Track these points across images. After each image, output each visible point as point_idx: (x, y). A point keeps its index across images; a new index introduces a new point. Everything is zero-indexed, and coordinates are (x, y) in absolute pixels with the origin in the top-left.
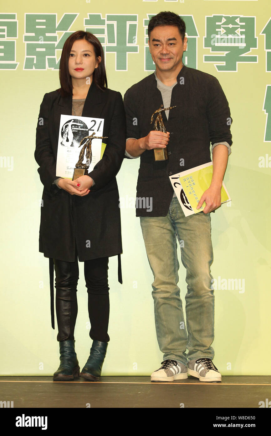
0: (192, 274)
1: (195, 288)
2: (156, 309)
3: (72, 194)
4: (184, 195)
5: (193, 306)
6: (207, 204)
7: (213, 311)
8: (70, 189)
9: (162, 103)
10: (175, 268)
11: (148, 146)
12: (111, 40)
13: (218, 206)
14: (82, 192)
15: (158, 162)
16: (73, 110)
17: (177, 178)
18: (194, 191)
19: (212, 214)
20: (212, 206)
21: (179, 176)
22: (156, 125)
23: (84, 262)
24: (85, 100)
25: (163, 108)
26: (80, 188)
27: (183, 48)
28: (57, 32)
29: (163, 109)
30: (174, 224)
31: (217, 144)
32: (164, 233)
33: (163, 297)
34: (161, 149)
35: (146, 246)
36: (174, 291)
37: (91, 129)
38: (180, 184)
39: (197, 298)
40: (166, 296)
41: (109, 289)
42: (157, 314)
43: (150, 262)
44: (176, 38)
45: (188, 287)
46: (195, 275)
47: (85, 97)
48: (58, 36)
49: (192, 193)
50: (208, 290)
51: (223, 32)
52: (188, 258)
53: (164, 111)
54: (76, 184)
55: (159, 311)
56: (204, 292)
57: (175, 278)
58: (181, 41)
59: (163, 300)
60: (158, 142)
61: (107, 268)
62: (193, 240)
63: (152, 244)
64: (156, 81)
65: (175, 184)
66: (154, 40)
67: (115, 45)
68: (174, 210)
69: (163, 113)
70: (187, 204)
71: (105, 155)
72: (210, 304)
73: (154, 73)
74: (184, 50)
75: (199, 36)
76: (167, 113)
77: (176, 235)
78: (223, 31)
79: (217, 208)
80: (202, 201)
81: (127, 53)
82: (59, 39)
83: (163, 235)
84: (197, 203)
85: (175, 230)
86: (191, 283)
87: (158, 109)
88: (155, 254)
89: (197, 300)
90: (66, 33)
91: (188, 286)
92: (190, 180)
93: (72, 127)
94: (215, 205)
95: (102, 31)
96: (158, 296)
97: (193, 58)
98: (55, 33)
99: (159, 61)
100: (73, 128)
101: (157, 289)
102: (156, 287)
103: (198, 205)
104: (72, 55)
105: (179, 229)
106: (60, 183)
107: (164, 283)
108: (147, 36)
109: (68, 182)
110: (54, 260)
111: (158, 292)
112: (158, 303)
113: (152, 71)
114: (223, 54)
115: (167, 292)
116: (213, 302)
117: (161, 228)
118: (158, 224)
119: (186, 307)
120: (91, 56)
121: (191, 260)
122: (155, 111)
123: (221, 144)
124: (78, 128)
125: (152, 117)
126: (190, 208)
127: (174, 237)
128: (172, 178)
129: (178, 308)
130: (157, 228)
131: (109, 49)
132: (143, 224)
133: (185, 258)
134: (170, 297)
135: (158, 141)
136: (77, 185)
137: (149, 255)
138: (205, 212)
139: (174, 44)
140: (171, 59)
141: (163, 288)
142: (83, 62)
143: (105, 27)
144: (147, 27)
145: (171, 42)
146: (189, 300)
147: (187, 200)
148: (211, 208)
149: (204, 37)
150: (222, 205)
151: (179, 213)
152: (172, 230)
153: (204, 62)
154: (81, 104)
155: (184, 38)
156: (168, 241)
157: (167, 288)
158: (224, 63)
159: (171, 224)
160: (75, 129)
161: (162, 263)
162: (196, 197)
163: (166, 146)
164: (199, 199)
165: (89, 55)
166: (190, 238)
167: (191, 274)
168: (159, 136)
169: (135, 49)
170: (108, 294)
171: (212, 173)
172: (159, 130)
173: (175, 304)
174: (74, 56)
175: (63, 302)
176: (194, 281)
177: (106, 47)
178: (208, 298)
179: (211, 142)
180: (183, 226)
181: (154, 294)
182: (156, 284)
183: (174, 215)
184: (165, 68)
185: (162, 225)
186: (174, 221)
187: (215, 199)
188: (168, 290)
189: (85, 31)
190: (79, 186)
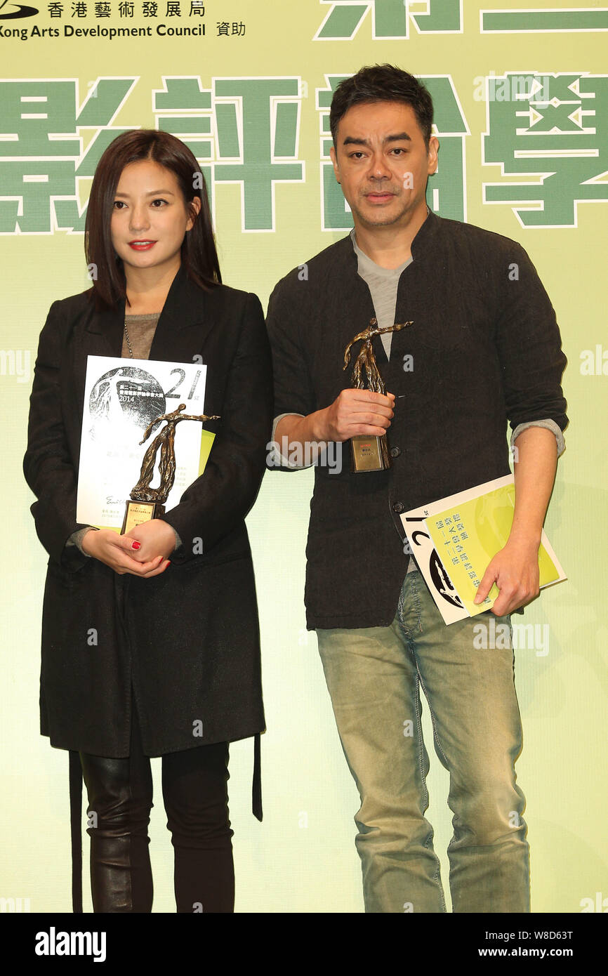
0: (465, 786)
1: (473, 823)
2: (369, 885)
3: (121, 571)
4: (441, 566)
5: (472, 875)
6: (500, 589)
7: (528, 887)
8: (112, 558)
9: (372, 314)
10: (417, 770)
11: (336, 430)
12: (228, 148)
13: (532, 595)
14: (148, 564)
15: (365, 475)
16: (125, 342)
17: (420, 519)
18: (464, 556)
19: (515, 617)
20: (515, 594)
21: (426, 513)
22: (357, 373)
23: (161, 758)
24: (159, 316)
25: (376, 327)
26: (141, 554)
27: (428, 167)
28: (78, 128)
29: (377, 331)
30: (411, 649)
31: (528, 425)
32: (385, 675)
33: (388, 849)
34: (370, 438)
35: (336, 712)
36: (417, 834)
37: (173, 393)
38: (427, 536)
39: (481, 853)
40: (394, 849)
41: (231, 833)
42: (371, 899)
43: (348, 754)
44: (407, 133)
45: (455, 823)
46: (474, 789)
47: (160, 310)
48: (81, 139)
49: (460, 560)
50: (510, 829)
51: (534, 119)
52: (452, 741)
53: (379, 334)
54: (130, 543)
55: (377, 889)
56: (499, 833)
57: (418, 798)
58: (422, 143)
59: (388, 859)
60: (364, 420)
61: (226, 775)
62: (465, 690)
63: (352, 706)
64: (355, 257)
65: (415, 534)
66: (349, 141)
67: (239, 161)
68: (410, 608)
69: (376, 340)
70: (448, 592)
71: (211, 464)
72: (519, 869)
73: (349, 236)
74: (430, 171)
75: (469, 133)
76: (387, 340)
77: (419, 679)
78: (535, 117)
79: (529, 600)
80: (488, 581)
81: (274, 182)
82: (84, 150)
83: (384, 679)
84: (475, 589)
85: (414, 665)
86: (463, 810)
87: (362, 330)
88: (361, 732)
89: (481, 856)
90: (103, 131)
91: (455, 819)
92: (454, 524)
93: (119, 390)
94: (523, 593)
95: (203, 125)
96: (373, 848)
97: (454, 194)
98: (75, 132)
99: (363, 201)
100: (122, 392)
101: (370, 829)
102: (367, 824)
103: (478, 594)
104: (120, 205)
105: (426, 662)
106: (88, 541)
107: (388, 812)
108: (328, 136)
109: (109, 539)
110: (80, 754)
111: (374, 838)
112: (374, 867)
113: (345, 232)
114: (537, 179)
115: (399, 837)
116: (527, 862)
117: (377, 658)
118: (367, 650)
119: (452, 876)
120: (171, 204)
121: (461, 747)
122: (356, 335)
123: (537, 426)
124: (136, 390)
125: (348, 350)
126: (457, 602)
127: (411, 683)
128: (408, 520)
129: (427, 882)
130: (364, 659)
131: (224, 173)
132: (325, 651)
133: (446, 741)
134: (406, 851)
135: (363, 416)
136: (133, 547)
137: (345, 737)
138: (498, 611)
139: (405, 151)
140: (393, 195)
141: (386, 825)
142: (151, 222)
143: (211, 114)
144: (327, 111)
145: (397, 144)
146: (458, 857)
147: (446, 579)
148: (513, 600)
149: (483, 135)
150: (542, 591)
151: (425, 617)
152: (408, 664)
153: (485, 202)
154: (150, 325)
155: (430, 138)
156: (397, 694)
157: (396, 825)
158: (539, 205)
159: (403, 649)
160: (126, 392)
161: (383, 757)
162: (470, 571)
163: (385, 431)
164: (479, 577)
165: (166, 203)
166: (456, 686)
167: (463, 784)
168: (367, 404)
169: (294, 172)
170: (231, 847)
171: (514, 506)
172: (366, 388)
173: (420, 868)
174: (124, 206)
175: (110, 872)
176: (471, 804)
177: (216, 167)
178: (511, 850)
179: (509, 422)
180: (436, 654)
181: (361, 844)
182: (367, 815)
183: (410, 623)
184: (377, 218)
185: (378, 653)
186: (411, 640)
187: (522, 574)
188: (400, 832)
189: (157, 128)
190: (137, 548)
